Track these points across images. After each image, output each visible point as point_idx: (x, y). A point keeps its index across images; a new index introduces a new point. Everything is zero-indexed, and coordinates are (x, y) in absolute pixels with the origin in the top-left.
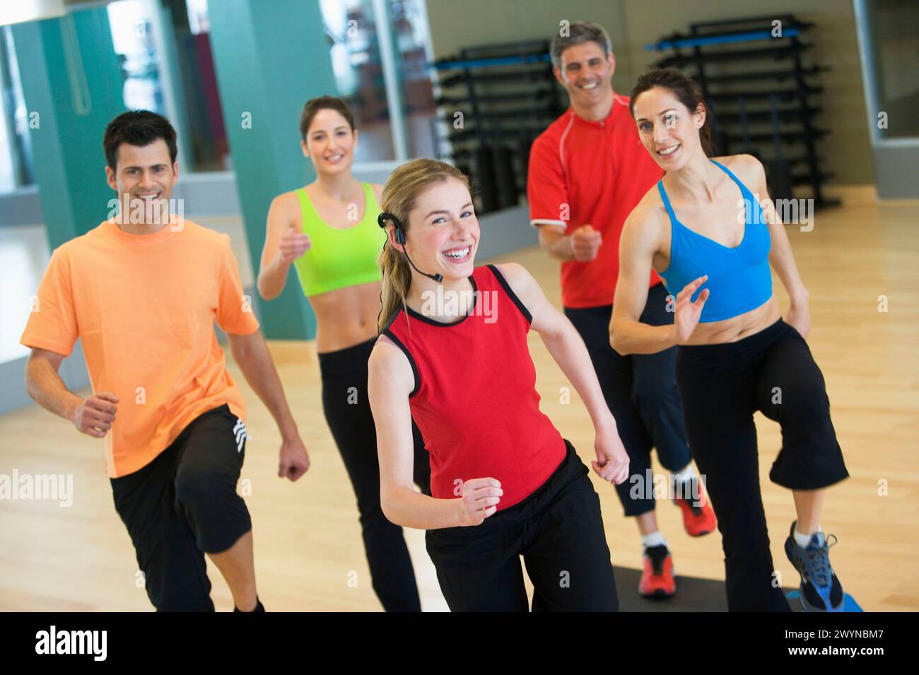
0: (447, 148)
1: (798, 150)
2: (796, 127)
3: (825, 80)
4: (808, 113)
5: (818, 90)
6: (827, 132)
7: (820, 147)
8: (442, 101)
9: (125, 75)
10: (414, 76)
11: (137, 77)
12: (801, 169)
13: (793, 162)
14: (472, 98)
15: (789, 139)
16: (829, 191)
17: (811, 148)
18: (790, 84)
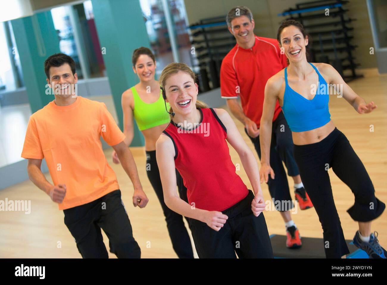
0: (196, 62)
1: (344, 55)
2: (343, 45)
3: (354, 25)
4: (348, 39)
5: (351, 29)
6: (356, 46)
7: (353, 53)
8: (193, 42)
9: (60, 39)
10: (181, 32)
11: (64, 39)
12: (346, 63)
13: (343, 60)
14: (206, 40)
15: (340, 50)
16: (358, 71)
17: (350, 54)
18: (340, 27)
